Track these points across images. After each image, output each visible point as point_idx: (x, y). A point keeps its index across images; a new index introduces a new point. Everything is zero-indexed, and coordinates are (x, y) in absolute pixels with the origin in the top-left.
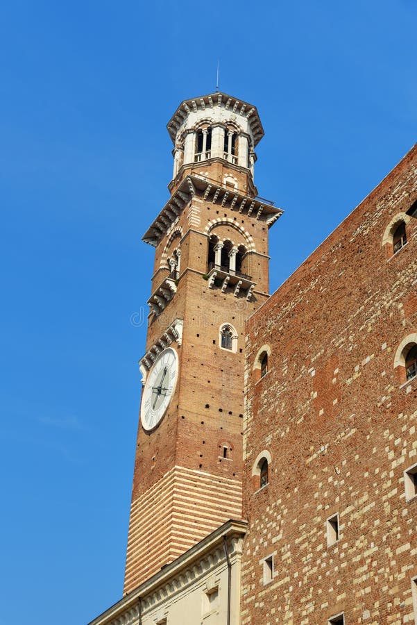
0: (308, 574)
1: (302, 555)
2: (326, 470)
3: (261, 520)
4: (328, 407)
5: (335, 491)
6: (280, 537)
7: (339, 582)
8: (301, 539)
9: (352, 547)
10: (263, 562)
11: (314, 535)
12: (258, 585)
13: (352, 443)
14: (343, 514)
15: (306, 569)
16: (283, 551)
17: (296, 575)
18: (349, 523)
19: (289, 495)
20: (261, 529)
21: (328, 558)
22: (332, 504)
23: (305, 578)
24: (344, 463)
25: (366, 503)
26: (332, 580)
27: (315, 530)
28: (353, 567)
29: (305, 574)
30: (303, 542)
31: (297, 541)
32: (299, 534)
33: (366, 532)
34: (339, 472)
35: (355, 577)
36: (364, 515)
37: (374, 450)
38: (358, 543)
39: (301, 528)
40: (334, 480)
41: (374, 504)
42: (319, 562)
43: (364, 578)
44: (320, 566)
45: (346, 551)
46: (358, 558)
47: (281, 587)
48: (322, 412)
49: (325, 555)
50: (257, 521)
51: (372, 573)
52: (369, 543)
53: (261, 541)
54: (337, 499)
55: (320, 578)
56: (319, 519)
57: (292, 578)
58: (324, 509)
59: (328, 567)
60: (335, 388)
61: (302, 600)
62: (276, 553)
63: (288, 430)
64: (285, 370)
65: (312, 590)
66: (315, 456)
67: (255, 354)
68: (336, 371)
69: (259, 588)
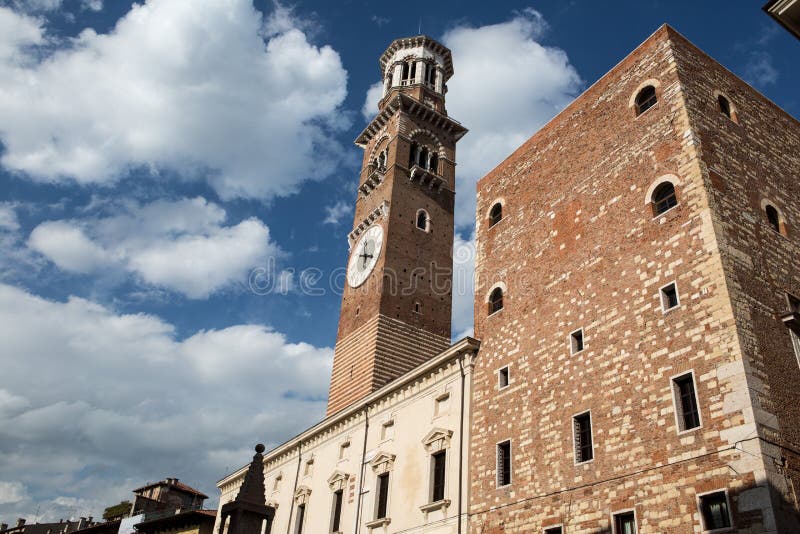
0: (548, 380)
1: (541, 364)
2: (568, 293)
3: (495, 338)
4: (570, 242)
5: (578, 309)
6: (517, 350)
7: (584, 385)
8: (540, 351)
9: (599, 355)
10: (497, 372)
11: (556, 347)
12: (492, 391)
13: (599, 269)
14: (587, 328)
15: (547, 375)
16: (520, 362)
17: (535, 381)
18: (596, 336)
19: (526, 316)
20: (495, 346)
21: (571, 366)
22: (576, 319)
23: (546, 384)
24: (589, 286)
25: (614, 318)
26: (576, 384)
27: (556, 343)
28: (599, 372)
29: (545, 380)
30: (543, 353)
31: (535, 353)
32: (538, 347)
33: (614, 341)
34: (582, 294)
35: (603, 379)
36: (613, 328)
37: (624, 273)
38: (606, 351)
39: (540, 342)
40: (578, 300)
41: (624, 317)
42: (561, 369)
43: (614, 380)
44: (562, 372)
45: (592, 358)
46: (607, 364)
47: (519, 391)
48: (563, 246)
49: (567, 363)
50: (491, 339)
51: (623, 376)
52: (619, 350)
53: (496, 355)
54: (582, 317)
55: (562, 382)
56: (561, 334)
57: (531, 383)
58: (566, 325)
59: (572, 373)
60: (577, 226)
61: (542, 401)
62: (512, 364)
63: (525, 264)
64: (521, 216)
65: (553, 392)
66: (555, 282)
67: (487, 206)
68: (579, 212)
69: (493, 393)
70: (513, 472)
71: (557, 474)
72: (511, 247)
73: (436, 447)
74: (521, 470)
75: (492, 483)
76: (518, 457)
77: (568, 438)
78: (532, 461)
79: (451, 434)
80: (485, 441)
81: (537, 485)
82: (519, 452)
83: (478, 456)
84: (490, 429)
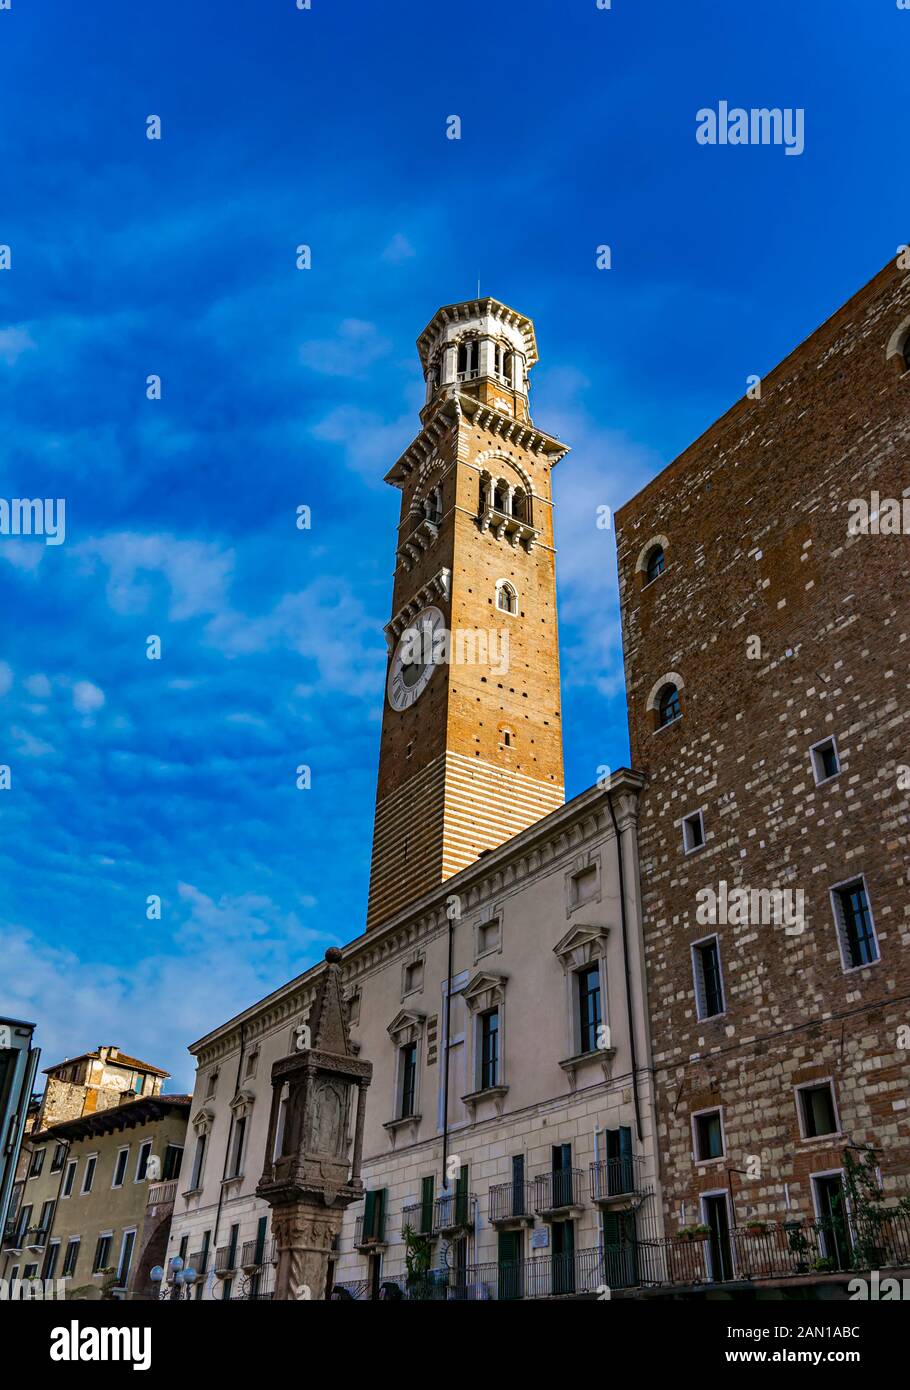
0: (776, 829)
1: (761, 804)
2: (798, 680)
3: (671, 766)
4: (794, 596)
5: (823, 706)
6: (713, 784)
7: (846, 832)
8: (756, 781)
9: (870, 778)
10: (680, 822)
11: (785, 772)
12: (673, 855)
13: (854, 634)
14: (842, 736)
15: (774, 821)
16: (719, 803)
17: (752, 832)
18: (860, 747)
19: (725, 726)
20: (672, 779)
21: (817, 803)
22: (820, 723)
23: (773, 837)
24: (838, 664)
25: (893, 714)
26: (831, 831)
27: (786, 766)
28: (873, 809)
29: (771, 829)
30: (763, 785)
31: (748, 786)
32: (753, 775)
33: (896, 754)
34: (827, 680)
35: (882, 820)
36: (892, 731)
37: (904, 637)
38: (882, 772)
39: (755, 766)
40: (819, 691)
42: (799, 808)
45: (856, 786)
46: (886, 793)
47: (722, 853)
48: (782, 604)
49: (811, 797)
50: (663, 769)
53: (674, 794)
54: (828, 717)
55: (804, 831)
56: (793, 750)
57: (744, 837)
58: (801, 734)
59: (820, 814)
60: (805, 567)
61: (769, 867)
62: (705, 807)
63: (714, 639)
64: (700, 561)
65: (788, 850)
66: (774, 665)
67: (636, 551)
68: (808, 544)
69: (677, 858)
70: (728, 991)
71: (811, 990)
72: (685, 614)
73: (580, 957)
74: (743, 987)
75: (688, 1014)
76: (733, 966)
77: (826, 926)
78: (761, 970)
79: (605, 932)
80: (668, 941)
81: (775, 1011)
82: (735, 956)
83: (658, 967)
84: (676, 920)
